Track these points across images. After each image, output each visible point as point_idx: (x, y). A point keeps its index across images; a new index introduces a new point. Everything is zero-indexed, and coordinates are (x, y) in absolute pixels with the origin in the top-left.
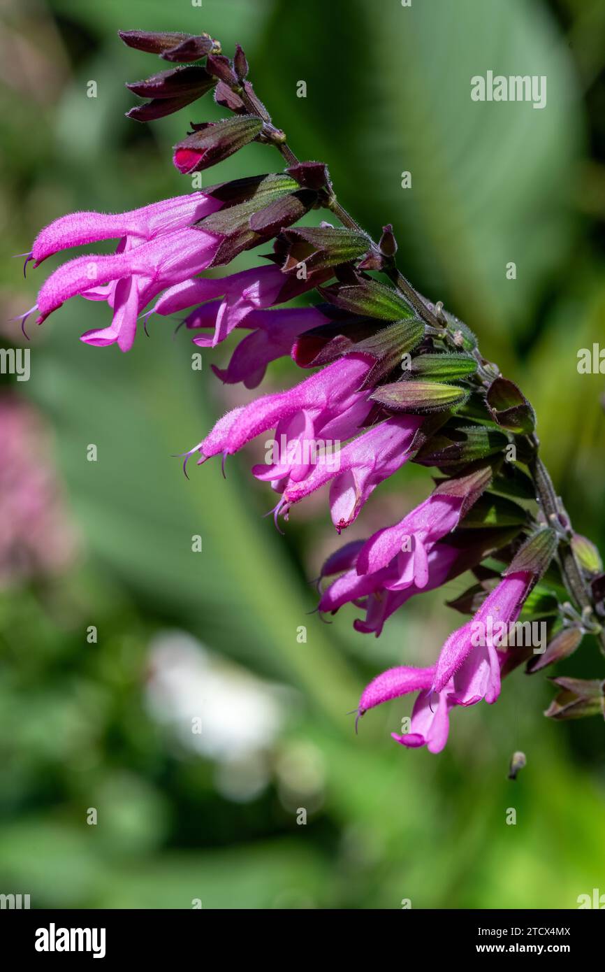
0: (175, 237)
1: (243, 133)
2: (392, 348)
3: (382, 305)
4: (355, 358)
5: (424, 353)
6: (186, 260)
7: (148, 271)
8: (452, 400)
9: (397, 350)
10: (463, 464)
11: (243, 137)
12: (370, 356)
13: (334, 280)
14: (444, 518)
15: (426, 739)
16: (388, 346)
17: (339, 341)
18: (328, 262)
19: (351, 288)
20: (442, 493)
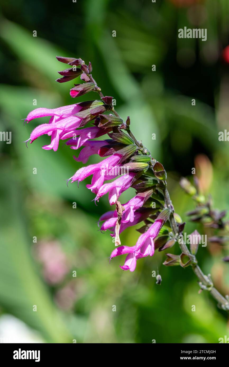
0: (69, 119)
1: (90, 87)
2: (127, 153)
3: (125, 140)
4: (117, 155)
5: (136, 155)
6: (72, 125)
7: (62, 128)
8: (145, 167)
9: (128, 153)
10: (145, 188)
11: (90, 88)
12: (121, 155)
13: (112, 132)
14: (139, 203)
15: (129, 267)
16: (126, 152)
17: (112, 149)
18: (111, 125)
19: (117, 134)
20: (139, 196)
